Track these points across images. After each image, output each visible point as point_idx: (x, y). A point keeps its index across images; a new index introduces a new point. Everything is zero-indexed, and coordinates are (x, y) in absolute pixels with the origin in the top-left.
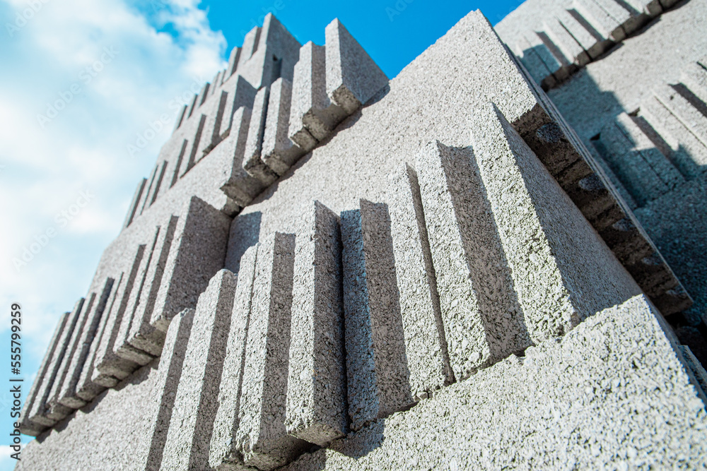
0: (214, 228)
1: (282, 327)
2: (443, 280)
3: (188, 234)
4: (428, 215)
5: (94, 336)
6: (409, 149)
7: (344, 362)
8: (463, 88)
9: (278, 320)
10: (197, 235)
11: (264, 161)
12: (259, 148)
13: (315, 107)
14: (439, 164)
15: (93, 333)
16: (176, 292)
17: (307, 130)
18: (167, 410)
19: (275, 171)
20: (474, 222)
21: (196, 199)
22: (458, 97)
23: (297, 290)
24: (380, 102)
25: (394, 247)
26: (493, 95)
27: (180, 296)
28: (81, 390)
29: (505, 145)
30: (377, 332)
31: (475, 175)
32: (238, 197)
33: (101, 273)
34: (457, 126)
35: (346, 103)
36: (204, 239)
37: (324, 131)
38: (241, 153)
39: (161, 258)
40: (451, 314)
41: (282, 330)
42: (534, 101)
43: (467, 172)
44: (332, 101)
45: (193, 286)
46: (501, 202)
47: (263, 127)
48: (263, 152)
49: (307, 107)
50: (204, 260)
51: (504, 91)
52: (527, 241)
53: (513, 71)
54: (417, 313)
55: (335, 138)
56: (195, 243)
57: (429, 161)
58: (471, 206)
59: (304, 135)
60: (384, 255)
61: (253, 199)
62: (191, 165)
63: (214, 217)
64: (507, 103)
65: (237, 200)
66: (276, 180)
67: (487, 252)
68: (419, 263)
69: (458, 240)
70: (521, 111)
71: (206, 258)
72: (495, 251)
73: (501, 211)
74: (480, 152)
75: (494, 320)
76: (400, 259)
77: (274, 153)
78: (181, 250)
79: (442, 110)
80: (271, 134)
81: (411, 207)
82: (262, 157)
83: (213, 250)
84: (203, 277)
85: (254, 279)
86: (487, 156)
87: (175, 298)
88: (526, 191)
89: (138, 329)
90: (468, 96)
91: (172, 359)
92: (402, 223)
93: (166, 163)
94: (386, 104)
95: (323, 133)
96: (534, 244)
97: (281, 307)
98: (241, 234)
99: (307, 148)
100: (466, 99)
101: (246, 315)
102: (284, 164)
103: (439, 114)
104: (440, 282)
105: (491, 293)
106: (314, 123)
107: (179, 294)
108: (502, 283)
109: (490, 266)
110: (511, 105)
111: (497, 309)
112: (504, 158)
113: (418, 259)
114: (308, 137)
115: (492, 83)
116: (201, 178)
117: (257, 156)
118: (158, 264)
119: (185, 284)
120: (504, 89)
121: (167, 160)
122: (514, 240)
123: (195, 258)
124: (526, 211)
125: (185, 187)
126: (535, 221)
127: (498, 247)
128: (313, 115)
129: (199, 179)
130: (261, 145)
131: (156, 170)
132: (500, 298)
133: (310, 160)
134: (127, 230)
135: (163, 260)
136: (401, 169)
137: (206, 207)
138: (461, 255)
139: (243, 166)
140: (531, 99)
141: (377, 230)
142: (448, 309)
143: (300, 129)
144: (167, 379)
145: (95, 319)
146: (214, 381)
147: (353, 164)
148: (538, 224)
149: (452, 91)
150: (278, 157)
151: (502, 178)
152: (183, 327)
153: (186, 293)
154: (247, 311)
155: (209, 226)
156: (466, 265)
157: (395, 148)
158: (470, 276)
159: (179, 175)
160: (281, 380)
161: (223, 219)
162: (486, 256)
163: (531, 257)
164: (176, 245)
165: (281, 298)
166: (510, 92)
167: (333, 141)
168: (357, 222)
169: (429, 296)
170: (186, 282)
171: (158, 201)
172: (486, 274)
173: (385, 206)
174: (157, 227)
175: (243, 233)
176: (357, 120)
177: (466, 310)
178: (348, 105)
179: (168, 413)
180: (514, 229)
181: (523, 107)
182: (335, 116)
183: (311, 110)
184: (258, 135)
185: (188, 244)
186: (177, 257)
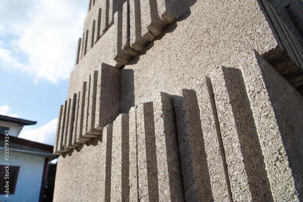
0: (113, 77)
1: (152, 155)
2: (229, 158)
3: (103, 83)
4: (220, 115)
5: (74, 121)
6: (204, 55)
7: (182, 180)
8: (232, 22)
9: (150, 152)
10: (107, 82)
11: (132, 47)
12: (128, 39)
13: (153, 21)
14: (224, 84)
15: (73, 119)
16: (103, 113)
17: (150, 32)
18: (109, 173)
19: (137, 50)
20: (243, 121)
21: (104, 64)
22: (229, 28)
23: (158, 144)
24: (186, 20)
25: (202, 127)
26: (251, 32)
27: (105, 115)
28: (74, 144)
29: (263, 84)
30: (196, 168)
31: (243, 89)
32: (122, 61)
33: (71, 85)
34: (230, 48)
35: (168, 19)
36: (110, 84)
37: (158, 32)
38: (120, 39)
39: (93, 93)
40: (233, 179)
41: (152, 157)
42: (275, 43)
43: (238, 86)
44: (162, 18)
45: (109, 108)
46: (260, 122)
47: (129, 27)
48: (130, 42)
49: (149, 22)
50: (112, 94)
51: (257, 31)
52: (275, 153)
53: (263, 18)
54: (216, 170)
55: (164, 37)
56: (107, 87)
57: (218, 80)
58: (241, 110)
59: (149, 35)
60: (196, 122)
61: (129, 61)
62: (99, 38)
63: (113, 71)
64: (259, 40)
65: (122, 63)
66: (138, 54)
67: (250, 141)
68: (216, 142)
69: (236, 137)
70: (268, 48)
71: (112, 93)
72: (255, 142)
73: (261, 128)
74: (248, 84)
75: (255, 184)
76: (205, 135)
77: (136, 43)
78: (101, 92)
79: (221, 34)
80: (133, 31)
81: (209, 105)
82: (131, 45)
83: (115, 88)
84: (113, 103)
85: (137, 127)
86: (252, 88)
87: (103, 116)
88: (276, 120)
89: (90, 128)
90: (236, 29)
91: (107, 150)
92: (206, 114)
93: (88, 31)
94: (189, 22)
95: (158, 33)
96: (279, 156)
97: (151, 144)
98: (125, 79)
99: (151, 40)
100: (235, 30)
101: (135, 146)
102: (141, 47)
103: (219, 36)
104: (227, 158)
105: (253, 167)
106: (153, 29)
107: (104, 114)
108: (259, 162)
109: (252, 150)
110: (262, 42)
111: (256, 177)
112: (262, 93)
113: (215, 139)
114: (151, 35)
115: (250, 23)
116: (104, 46)
117: (128, 44)
118: (93, 97)
119: (106, 108)
120: (257, 30)
121: (88, 29)
122: (268, 149)
123: (108, 94)
124: (275, 134)
125: (98, 49)
126: (280, 142)
127: (257, 140)
128: (153, 26)
129: (103, 46)
130: (129, 38)
131: (84, 35)
132: (258, 171)
133: (153, 47)
134: (77, 66)
135: (95, 94)
136: (203, 80)
137: (109, 67)
138: (238, 146)
139: (122, 49)
140: (274, 42)
141: (192, 108)
142: (232, 175)
143: (147, 32)
144: (106, 159)
145: (72, 112)
146: (126, 170)
147: (175, 56)
148: (282, 145)
149: (226, 23)
150: (138, 45)
151: (261, 107)
152: (108, 134)
153: (107, 112)
154: (136, 144)
155: (111, 76)
156: (241, 154)
157: (196, 52)
158: (243, 161)
159: (94, 42)
160: (155, 183)
161: (117, 71)
162: (250, 143)
163: (278, 163)
164: (99, 90)
165: (150, 140)
166: (261, 33)
167: (163, 38)
168: (182, 104)
169: (222, 163)
170: (106, 107)
171: (87, 54)
172: (250, 155)
173: (195, 92)
174: (89, 75)
175: (126, 80)
176: (175, 29)
177: (242, 180)
178: (169, 20)
179: (109, 174)
180: (268, 142)
181: (269, 46)
182: (163, 24)
183: (151, 24)
184: (127, 31)
185: (104, 89)
186: (101, 96)
